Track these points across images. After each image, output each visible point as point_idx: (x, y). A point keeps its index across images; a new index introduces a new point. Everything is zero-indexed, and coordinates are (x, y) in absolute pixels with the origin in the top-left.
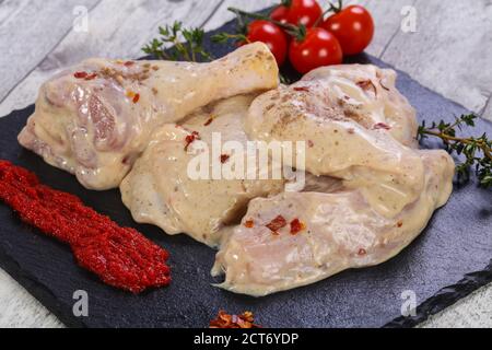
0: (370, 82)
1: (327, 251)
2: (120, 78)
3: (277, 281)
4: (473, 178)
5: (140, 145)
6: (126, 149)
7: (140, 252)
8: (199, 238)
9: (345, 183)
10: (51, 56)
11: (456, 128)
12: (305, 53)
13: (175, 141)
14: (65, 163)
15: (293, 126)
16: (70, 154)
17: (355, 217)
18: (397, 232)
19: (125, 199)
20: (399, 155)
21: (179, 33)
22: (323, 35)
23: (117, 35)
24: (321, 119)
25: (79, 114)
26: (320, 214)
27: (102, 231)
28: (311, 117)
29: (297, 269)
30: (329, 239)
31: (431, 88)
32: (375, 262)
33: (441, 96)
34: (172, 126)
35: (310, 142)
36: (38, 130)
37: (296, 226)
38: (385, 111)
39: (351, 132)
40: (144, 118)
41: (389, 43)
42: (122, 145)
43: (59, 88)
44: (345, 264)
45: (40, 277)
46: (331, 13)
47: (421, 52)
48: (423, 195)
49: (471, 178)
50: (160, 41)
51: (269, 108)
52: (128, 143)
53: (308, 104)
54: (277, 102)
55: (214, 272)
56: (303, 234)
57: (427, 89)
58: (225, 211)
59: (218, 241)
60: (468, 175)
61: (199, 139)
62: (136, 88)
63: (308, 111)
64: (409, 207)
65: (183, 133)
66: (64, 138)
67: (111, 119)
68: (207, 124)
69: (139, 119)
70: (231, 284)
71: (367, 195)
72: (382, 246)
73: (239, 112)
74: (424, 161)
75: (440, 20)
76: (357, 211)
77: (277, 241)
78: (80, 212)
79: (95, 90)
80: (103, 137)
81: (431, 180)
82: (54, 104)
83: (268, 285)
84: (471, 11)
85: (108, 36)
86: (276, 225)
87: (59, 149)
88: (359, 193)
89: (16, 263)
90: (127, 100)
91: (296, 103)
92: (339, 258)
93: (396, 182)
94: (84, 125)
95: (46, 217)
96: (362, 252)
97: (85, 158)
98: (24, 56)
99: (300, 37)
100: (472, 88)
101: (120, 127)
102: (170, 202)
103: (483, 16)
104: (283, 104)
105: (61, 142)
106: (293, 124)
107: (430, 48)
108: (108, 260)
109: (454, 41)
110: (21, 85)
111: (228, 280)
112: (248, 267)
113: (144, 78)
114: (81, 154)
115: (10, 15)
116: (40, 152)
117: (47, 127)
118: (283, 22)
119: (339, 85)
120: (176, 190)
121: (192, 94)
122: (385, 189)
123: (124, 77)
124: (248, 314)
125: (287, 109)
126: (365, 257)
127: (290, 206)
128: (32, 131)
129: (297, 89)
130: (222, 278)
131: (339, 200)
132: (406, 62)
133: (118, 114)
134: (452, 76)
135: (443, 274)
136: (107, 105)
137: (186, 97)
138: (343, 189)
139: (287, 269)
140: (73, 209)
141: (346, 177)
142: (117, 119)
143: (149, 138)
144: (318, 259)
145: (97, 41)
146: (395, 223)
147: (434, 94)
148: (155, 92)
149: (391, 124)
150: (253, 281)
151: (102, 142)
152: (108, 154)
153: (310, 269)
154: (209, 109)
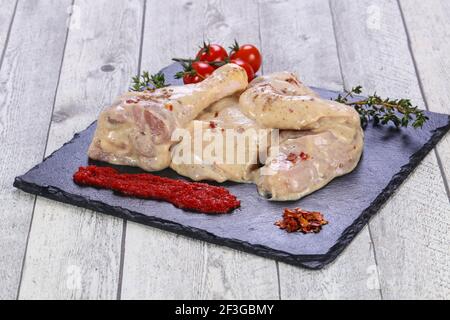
0: (291, 80)
2: (154, 99)
8: (239, 181)
9: (314, 131)
10: (55, 114)
14: (132, 161)
16: (130, 154)
18: (354, 152)
35: (290, 109)
36: (104, 144)
37: (303, 156)
39: (312, 100)
42: (170, 138)
51: (255, 98)
54: (258, 93)
56: (310, 159)
61: (217, 125)
62: (168, 102)
64: (355, 138)
66: (127, 143)
67: (161, 122)
68: (216, 116)
70: (278, 197)
72: (350, 160)
73: (232, 105)
77: (298, 166)
79: (145, 107)
80: (158, 134)
82: (119, 122)
84: (298, 44)
85: (83, 97)
86: (292, 158)
87: (121, 152)
90: (166, 110)
93: (347, 123)
94: (143, 130)
96: (341, 166)
97: (147, 151)
98: (37, 117)
100: (330, 82)
103: (308, 45)
104: (263, 93)
106: (276, 102)
109: (300, 61)
111: (274, 196)
112: (286, 184)
113: (168, 96)
114: (144, 149)
117: (112, 141)
122: (343, 128)
123: (156, 98)
125: (267, 96)
126: (343, 169)
128: (98, 146)
134: (314, 79)
141: (316, 127)
142: (165, 122)
145: (78, 100)
146: (353, 147)
148: (180, 102)
150: (291, 191)
152: (162, 146)
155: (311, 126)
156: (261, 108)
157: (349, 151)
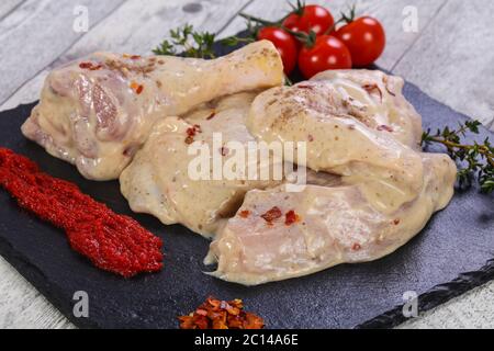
0: (376, 86)
1: (321, 243)
2: (125, 70)
3: (270, 270)
4: (476, 184)
5: (142, 137)
6: (128, 140)
7: (134, 238)
8: (194, 229)
9: (343, 179)
10: (62, 58)
11: (460, 135)
12: (314, 59)
13: (176, 133)
14: (66, 154)
15: (294, 121)
16: (71, 144)
17: (351, 212)
18: (393, 229)
19: (123, 189)
20: (399, 152)
21: (189, 36)
22: (333, 43)
23: (131, 40)
24: (322, 115)
25: (82, 103)
26: (316, 207)
27: (97, 217)
28: (313, 113)
29: (290, 260)
30: (323, 233)
31: (440, 101)
32: (370, 258)
33: (449, 108)
34: (174, 119)
35: (310, 136)
36: (42, 120)
37: (291, 217)
38: (389, 116)
39: (351, 128)
40: (146, 109)
41: (401, 58)
42: (123, 135)
43: (64, 77)
44: (339, 258)
45: (31, 258)
46: (343, 24)
47: (433, 67)
48: (422, 195)
49: (473, 184)
50: (171, 43)
51: (270, 104)
52: (129, 133)
53: (311, 101)
54: (279, 98)
55: (207, 261)
56: (298, 226)
57: (435, 101)
58: (222, 203)
59: (214, 232)
60: (470, 182)
61: (200, 132)
62: (140, 80)
63: (310, 107)
64: (407, 206)
65: (184, 125)
66: (66, 127)
67: (114, 109)
68: (209, 118)
69: (142, 110)
70: (223, 272)
71: (364, 190)
72: (378, 242)
73: (242, 107)
74: (424, 163)
75: (454, 40)
76: (353, 205)
77: (272, 231)
78: (77, 199)
79: (99, 80)
80: (104, 127)
81: (431, 182)
82: (57, 93)
83: (260, 274)
84: (487, 31)
85: (121, 41)
86: (271, 216)
87: (61, 139)
88: (356, 188)
89: (10, 244)
90: (130, 91)
91: (298, 99)
92: (333, 252)
93: (395, 179)
94: (86, 114)
95: (43, 202)
96: (357, 247)
97: (86, 147)
98: (36, 56)
99: (311, 44)
100: (481, 103)
101: (122, 118)
102: (168, 191)
104: (286, 100)
105: (64, 133)
106: (294, 119)
107: (442, 64)
108: (101, 245)
109: (467, 59)
110: (30, 83)
111: (220, 269)
112: (241, 256)
113: (149, 71)
114: (83, 143)
115: (25, 18)
116: (42, 143)
117: (50, 117)
118: (295, 30)
119: (344, 87)
120: (174, 180)
121: (196, 88)
122: (383, 186)
123: (129, 70)
124: (238, 301)
125: (289, 105)
126: (360, 252)
127: (286, 198)
128: (36, 122)
129: (301, 87)
130: (214, 267)
131: (336, 194)
132: (417, 76)
133: (121, 103)
135: (437, 272)
136: (110, 95)
137: (190, 91)
138: (341, 184)
139: (280, 260)
140: (70, 196)
141: (345, 173)
142: (119, 109)
143: (151, 130)
144: (312, 251)
145: (110, 45)
146: (391, 220)
147: (443, 105)
148: (159, 84)
149: (396, 128)
150: (245, 269)
151: (103, 131)
152: (108, 144)
153: (303, 261)
154: (212, 105)
155: (336, 171)
156: (271, 121)
157: (382, 225)
